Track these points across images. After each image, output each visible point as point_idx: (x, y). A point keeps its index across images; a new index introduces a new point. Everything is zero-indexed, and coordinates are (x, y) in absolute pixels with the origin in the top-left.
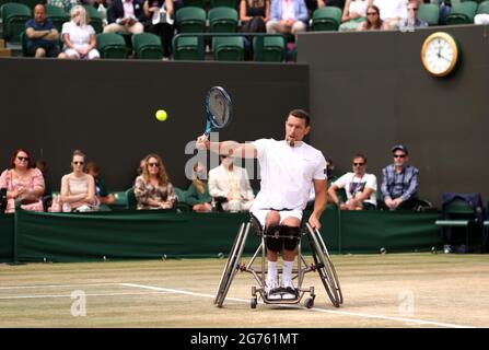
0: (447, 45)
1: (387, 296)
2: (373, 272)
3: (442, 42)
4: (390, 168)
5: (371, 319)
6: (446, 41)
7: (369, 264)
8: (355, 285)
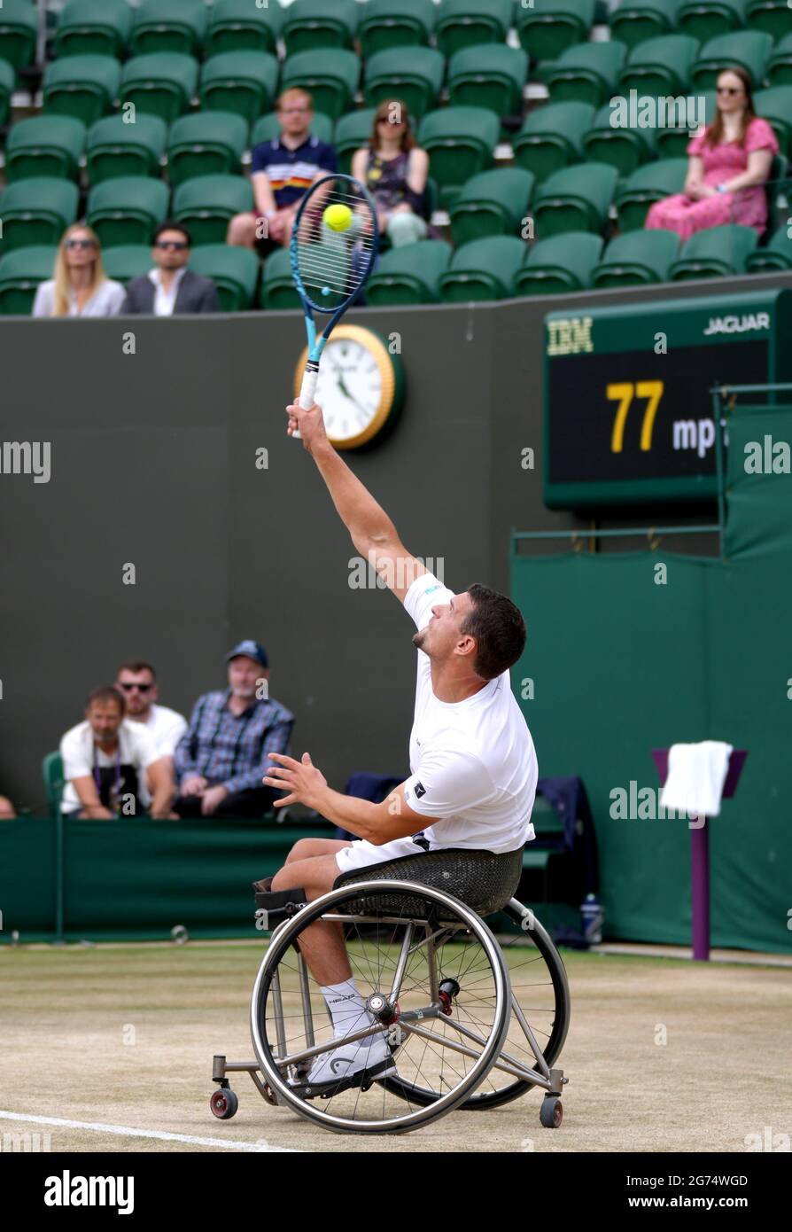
0: (367, 361)
1: (176, 1070)
2: (142, 1000)
3: (353, 351)
4: (216, 699)
5: (131, 1139)
6: (363, 349)
7: (136, 975)
8: (93, 1038)
